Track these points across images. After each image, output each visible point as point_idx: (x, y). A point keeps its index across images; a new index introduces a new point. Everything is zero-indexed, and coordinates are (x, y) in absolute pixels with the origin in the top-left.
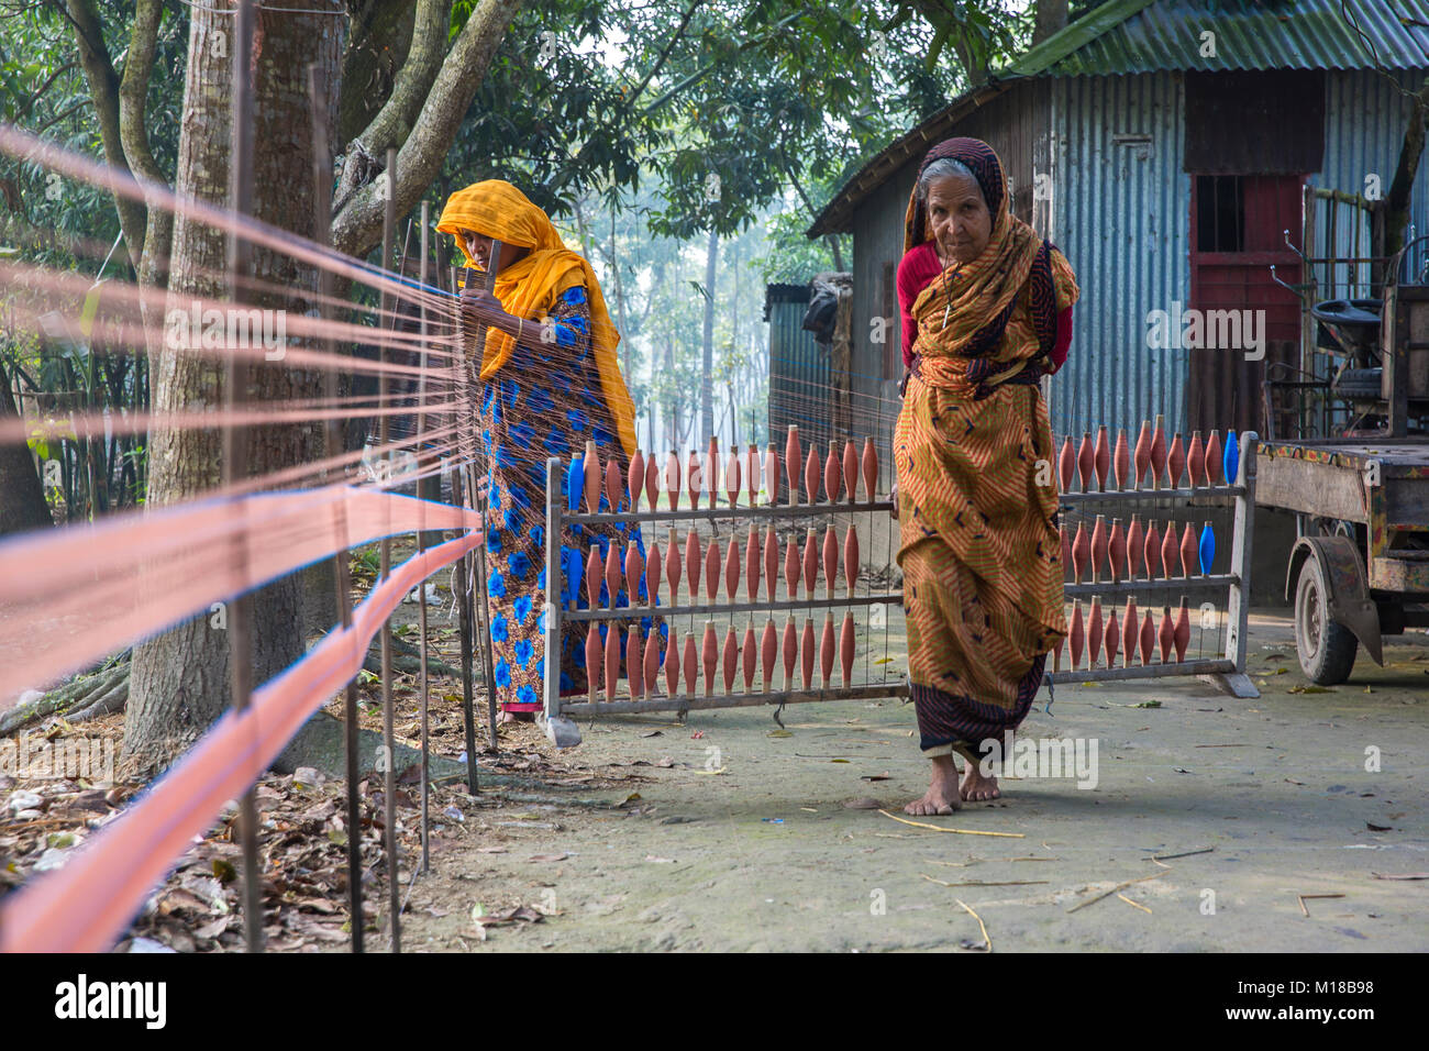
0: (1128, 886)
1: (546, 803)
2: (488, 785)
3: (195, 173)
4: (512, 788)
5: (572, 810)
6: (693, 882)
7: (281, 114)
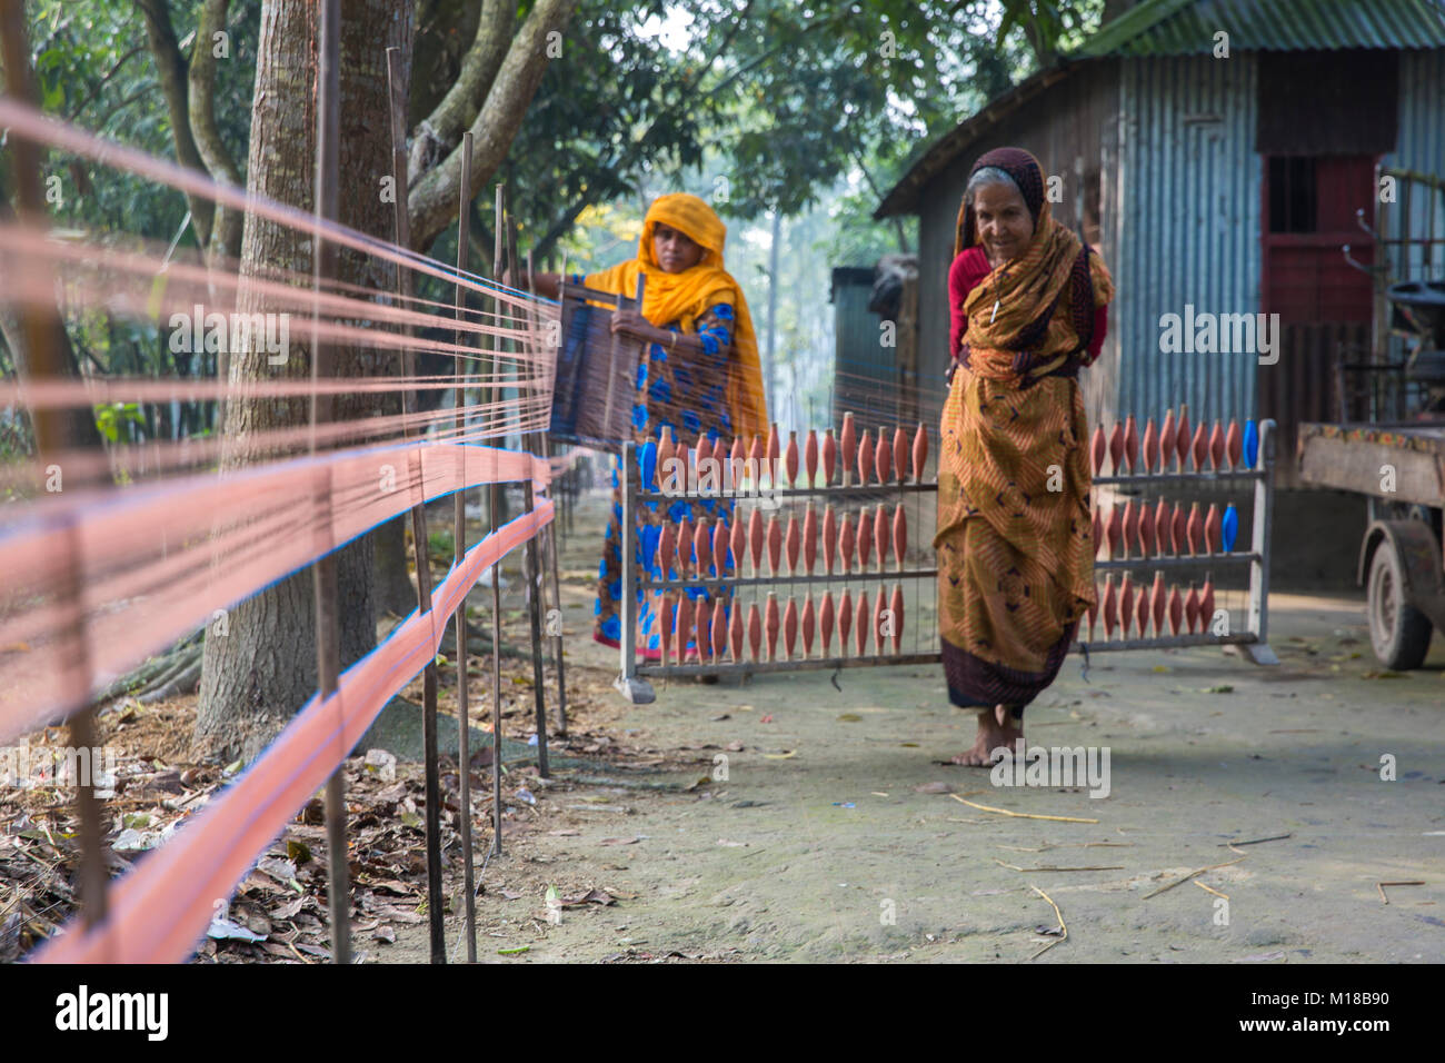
0: (1204, 872)
1: (617, 786)
2: (558, 768)
3: (266, 156)
4: (582, 771)
5: (642, 793)
6: (765, 866)
7: (353, 97)
